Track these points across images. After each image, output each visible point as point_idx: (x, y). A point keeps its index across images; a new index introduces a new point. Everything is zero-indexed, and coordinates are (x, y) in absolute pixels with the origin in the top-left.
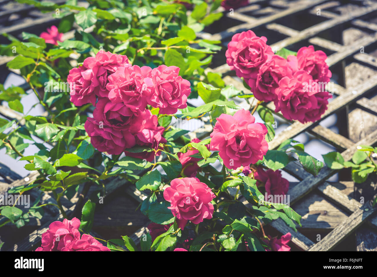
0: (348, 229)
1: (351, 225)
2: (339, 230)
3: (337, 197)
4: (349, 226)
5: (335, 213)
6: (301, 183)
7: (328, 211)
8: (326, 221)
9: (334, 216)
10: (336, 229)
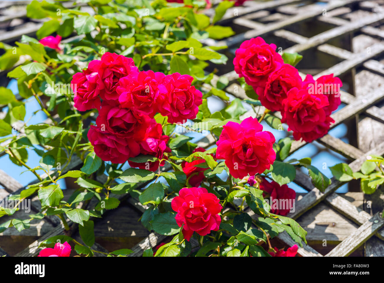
0: (357, 241)
1: (360, 237)
2: (347, 243)
3: (346, 209)
4: (358, 238)
5: (344, 224)
6: (309, 194)
7: (337, 222)
8: (334, 233)
9: (342, 228)
10: (345, 241)
